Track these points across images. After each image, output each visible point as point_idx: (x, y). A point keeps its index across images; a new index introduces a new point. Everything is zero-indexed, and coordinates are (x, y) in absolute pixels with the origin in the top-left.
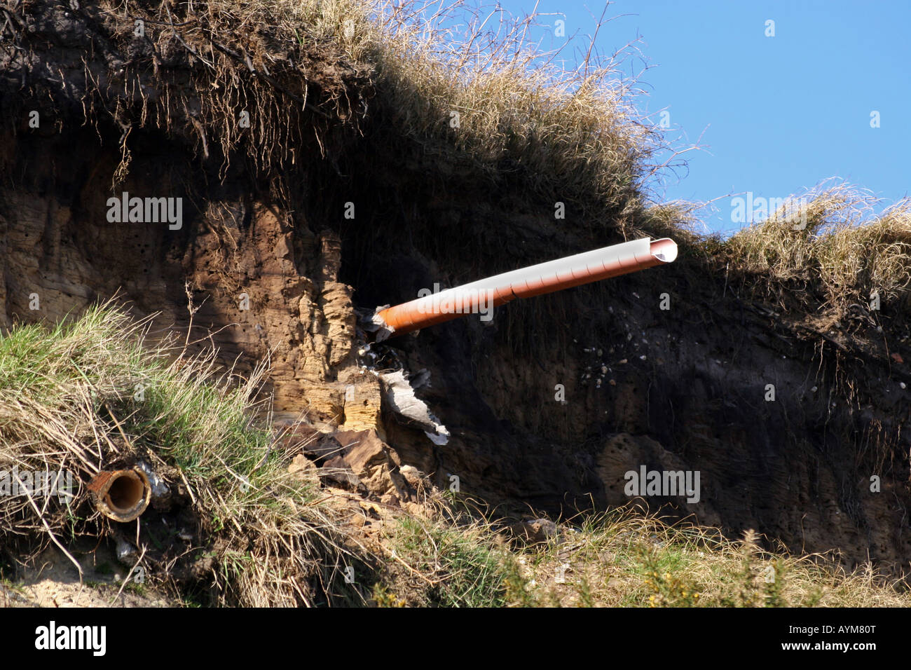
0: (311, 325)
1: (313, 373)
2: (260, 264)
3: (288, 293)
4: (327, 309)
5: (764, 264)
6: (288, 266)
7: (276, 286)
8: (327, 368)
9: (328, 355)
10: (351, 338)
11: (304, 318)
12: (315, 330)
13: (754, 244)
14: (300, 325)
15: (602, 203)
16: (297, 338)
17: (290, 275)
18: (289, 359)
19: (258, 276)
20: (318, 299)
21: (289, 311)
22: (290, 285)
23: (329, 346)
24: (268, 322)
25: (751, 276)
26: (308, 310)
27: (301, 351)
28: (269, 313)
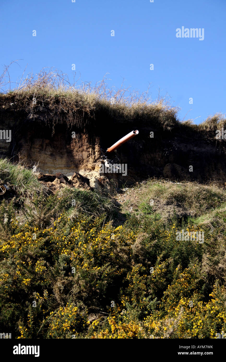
0: (92, 153)
1: (91, 162)
2: (82, 144)
3: (87, 149)
4: (95, 150)
5: (205, 129)
6: (87, 144)
7: (85, 148)
8: (94, 160)
9: (95, 158)
10: (100, 155)
11: (90, 152)
12: (92, 154)
13: (203, 125)
14: (89, 154)
15: (160, 123)
16: (89, 156)
17: (87, 145)
18: (87, 160)
19: (82, 146)
20: (94, 149)
21: (87, 152)
22: (87, 147)
23: (95, 157)
24: (83, 154)
25: (202, 131)
26: (91, 151)
27: (89, 158)
28: (84, 152)
